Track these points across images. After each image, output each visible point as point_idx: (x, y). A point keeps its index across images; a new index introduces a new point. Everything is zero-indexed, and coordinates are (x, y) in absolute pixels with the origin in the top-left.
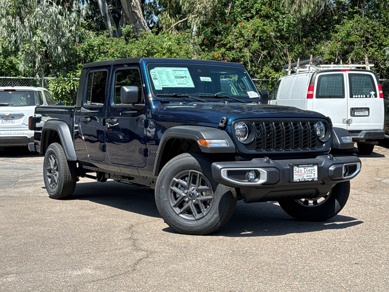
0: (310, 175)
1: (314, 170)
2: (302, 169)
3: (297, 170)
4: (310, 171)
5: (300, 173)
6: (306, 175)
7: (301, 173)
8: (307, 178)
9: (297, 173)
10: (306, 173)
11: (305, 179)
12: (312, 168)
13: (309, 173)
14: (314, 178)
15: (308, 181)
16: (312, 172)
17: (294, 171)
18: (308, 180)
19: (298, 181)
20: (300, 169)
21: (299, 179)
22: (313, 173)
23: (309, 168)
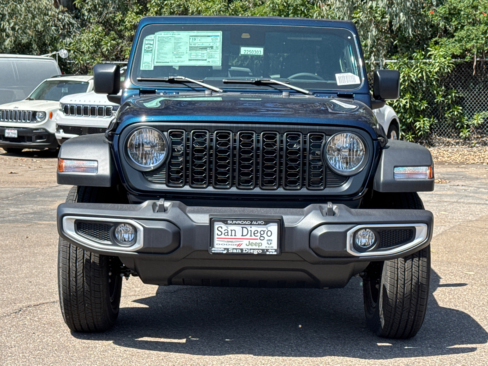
0: (259, 241)
1: (269, 233)
2: (238, 229)
3: (223, 230)
4: (259, 234)
5: (230, 237)
6: (247, 242)
7: (233, 237)
8: (250, 247)
9: (223, 236)
10: (248, 237)
11: (242, 250)
12: (264, 229)
13: (253, 237)
14: (267, 250)
15: (252, 255)
16: (265, 235)
17: (216, 232)
18: (252, 251)
19: (225, 252)
20: (231, 227)
21: (228, 249)
22: (267, 238)
23: (254, 228)
